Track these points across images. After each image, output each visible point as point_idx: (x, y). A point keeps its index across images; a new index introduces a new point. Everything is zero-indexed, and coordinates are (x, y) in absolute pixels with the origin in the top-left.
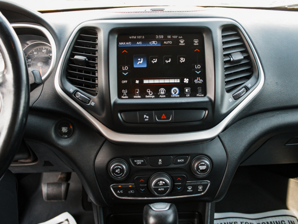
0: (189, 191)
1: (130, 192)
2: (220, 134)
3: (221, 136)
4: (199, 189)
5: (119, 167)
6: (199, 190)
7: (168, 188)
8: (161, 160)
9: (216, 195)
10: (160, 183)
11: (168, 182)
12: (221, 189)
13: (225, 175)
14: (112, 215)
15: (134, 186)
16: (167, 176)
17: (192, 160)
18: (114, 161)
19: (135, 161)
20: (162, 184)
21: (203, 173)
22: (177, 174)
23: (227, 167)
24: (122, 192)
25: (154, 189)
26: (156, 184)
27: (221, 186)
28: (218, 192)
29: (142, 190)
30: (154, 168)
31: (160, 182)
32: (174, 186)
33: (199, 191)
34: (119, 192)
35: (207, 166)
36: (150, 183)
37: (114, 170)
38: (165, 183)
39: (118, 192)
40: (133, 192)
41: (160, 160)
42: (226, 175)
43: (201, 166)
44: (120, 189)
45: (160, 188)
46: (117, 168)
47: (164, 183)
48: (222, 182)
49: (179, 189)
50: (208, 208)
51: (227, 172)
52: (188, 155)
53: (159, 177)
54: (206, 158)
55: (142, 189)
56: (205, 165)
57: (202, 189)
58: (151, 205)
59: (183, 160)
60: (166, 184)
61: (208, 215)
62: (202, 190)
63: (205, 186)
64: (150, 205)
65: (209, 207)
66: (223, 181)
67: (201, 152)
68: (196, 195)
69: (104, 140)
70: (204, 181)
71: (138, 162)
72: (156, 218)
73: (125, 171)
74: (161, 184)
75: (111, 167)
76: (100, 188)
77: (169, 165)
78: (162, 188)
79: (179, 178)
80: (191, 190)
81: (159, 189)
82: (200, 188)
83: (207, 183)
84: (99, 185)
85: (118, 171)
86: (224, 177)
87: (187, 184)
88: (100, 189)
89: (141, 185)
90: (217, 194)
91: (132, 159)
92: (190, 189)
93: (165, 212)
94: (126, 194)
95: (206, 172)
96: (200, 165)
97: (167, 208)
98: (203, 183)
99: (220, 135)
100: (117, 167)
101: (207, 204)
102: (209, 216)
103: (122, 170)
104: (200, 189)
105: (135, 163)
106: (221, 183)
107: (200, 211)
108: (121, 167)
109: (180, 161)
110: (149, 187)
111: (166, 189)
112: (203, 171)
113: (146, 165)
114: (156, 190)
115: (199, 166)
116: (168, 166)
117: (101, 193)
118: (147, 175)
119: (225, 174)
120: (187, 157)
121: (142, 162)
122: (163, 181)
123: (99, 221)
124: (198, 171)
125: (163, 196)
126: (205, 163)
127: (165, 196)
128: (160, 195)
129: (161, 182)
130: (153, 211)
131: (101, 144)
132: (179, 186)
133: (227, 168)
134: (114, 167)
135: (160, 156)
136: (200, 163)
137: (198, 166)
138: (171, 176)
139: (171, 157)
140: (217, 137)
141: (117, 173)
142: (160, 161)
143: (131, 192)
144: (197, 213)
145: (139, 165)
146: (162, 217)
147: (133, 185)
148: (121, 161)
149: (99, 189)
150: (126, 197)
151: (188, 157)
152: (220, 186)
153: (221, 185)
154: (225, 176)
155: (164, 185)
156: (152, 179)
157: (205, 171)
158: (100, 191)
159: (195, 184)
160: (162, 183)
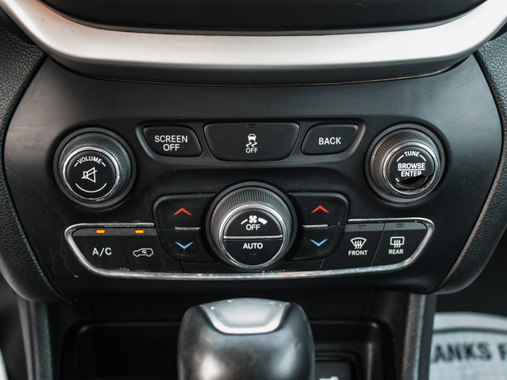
0: (354, 253)
1: (137, 253)
2: (481, 45)
3: (484, 56)
4: (392, 247)
5: (95, 159)
6: (390, 251)
7: (279, 242)
8: (254, 138)
9: (451, 269)
10: (248, 222)
11: (280, 218)
12: (469, 250)
13: (488, 200)
14: (84, 329)
15: (154, 233)
16: (278, 198)
17: (372, 141)
18: (78, 138)
19: (158, 139)
20: (257, 227)
21: (412, 190)
22: (312, 191)
23: (499, 172)
24: (108, 251)
25: (228, 243)
26: (236, 227)
27: (473, 241)
28: (460, 259)
29: (184, 247)
30: (227, 165)
31: (251, 217)
32: (299, 235)
33: (392, 255)
34: (99, 252)
35: (429, 165)
36: (213, 220)
37: (75, 172)
38: (266, 224)
39: (95, 251)
40: (149, 252)
41: (252, 138)
42: (492, 201)
43: (405, 165)
44: (100, 242)
45: (250, 241)
46: (88, 166)
47: (264, 222)
48: (478, 223)
49: (319, 245)
50: (417, 312)
51: (497, 189)
52: (358, 120)
53: (245, 201)
54: (424, 136)
55: (184, 245)
56: (422, 161)
57: (402, 247)
58: (210, 310)
59: (338, 141)
60: (272, 227)
61: (416, 335)
62: (402, 251)
63: (412, 239)
64: (204, 307)
65: (418, 307)
66: (482, 220)
67: (405, 111)
68: (380, 269)
69: (36, 57)
70: (413, 221)
71: (169, 143)
72: (227, 364)
73: (118, 177)
74: (252, 228)
75: (64, 159)
76: (27, 237)
77: (287, 156)
78: (257, 241)
79: (320, 207)
80: (363, 249)
81: (246, 246)
82: (397, 244)
83: (422, 227)
84: (23, 227)
85: (91, 177)
86: (486, 207)
87: (349, 229)
88: (28, 241)
89: (180, 229)
90: (454, 268)
91: (145, 130)
92: (358, 245)
93: (263, 338)
94: (122, 259)
95: (424, 185)
96: (402, 161)
97: (275, 323)
98: (408, 227)
99: (480, 50)
100: (86, 159)
101: (412, 297)
102: (419, 340)
103: (106, 172)
104: (396, 249)
105: (157, 149)
106: (473, 227)
107: (386, 318)
108: (104, 160)
109: (327, 141)
110: (208, 236)
111: (271, 247)
112: (411, 182)
113: (198, 155)
114: (235, 248)
115: (399, 165)
116: (281, 159)
117: (32, 254)
118: (203, 193)
119: (490, 197)
120: (354, 129)
121: (182, 144)
122: (260, 214)
123: (36, 349)
124: (394, 183)
125: (259, 271)
126: (421, 153)
127: (268, 270)
128: (246, 266)
129: (253, 219)
130: (214, 333)
131: (27, 71)
132: (319, 234)
133: (498, 176)
134: (76, 161)
135: (252, 122)
136: (402, 153)
137: (393, 165)
138: (292, 199)
139: (294, 128)
140: (472, 59)
141: (86, 184)
142: (252, 141)
143: (141, 252)
144: (375, 325)
145: (172, 154)
146: (250, 358)
147: (150, 227)
148: (105, 137)
149: (25, 240)
150: (123, 271)
151: (356, 127)
152: (470, 240)
153: (473, 235)
154: (490, 205)
155: (263, 230)
156: (219, 205)
157: (420, 182)
158: (29, 249)
159: (379, 228)
160: (258, 223)
